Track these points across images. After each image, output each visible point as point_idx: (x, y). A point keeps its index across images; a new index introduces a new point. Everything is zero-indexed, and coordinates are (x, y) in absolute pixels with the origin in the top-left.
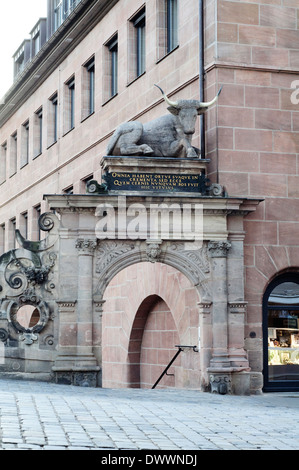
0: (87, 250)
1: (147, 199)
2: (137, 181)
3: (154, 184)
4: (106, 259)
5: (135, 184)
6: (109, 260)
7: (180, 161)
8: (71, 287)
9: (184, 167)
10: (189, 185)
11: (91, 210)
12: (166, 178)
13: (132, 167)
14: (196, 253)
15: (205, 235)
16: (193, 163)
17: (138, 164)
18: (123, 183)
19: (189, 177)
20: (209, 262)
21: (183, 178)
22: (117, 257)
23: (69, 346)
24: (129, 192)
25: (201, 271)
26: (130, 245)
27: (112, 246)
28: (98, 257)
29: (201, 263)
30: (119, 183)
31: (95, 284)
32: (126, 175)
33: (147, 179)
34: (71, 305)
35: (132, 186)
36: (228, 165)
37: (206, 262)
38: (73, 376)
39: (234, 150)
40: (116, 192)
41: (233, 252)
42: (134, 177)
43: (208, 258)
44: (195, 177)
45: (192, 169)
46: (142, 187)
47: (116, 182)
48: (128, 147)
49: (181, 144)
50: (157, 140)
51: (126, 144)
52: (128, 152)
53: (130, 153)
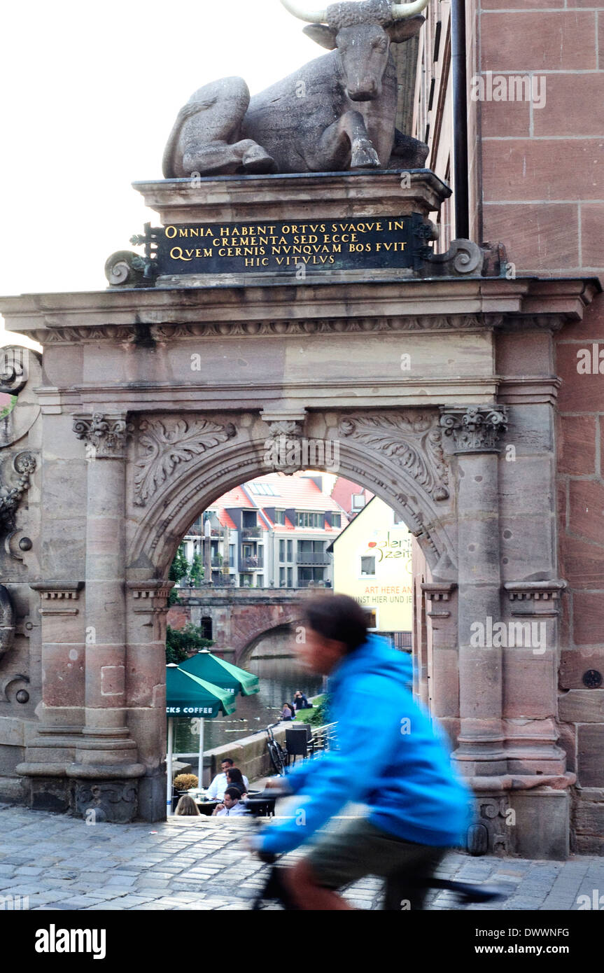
0: (103, 442)
1: (251, 295)
2: (233, 245)
3: (279, 252)
4: (160, 468)
5: (229, 255)
6: (169, 470)
7: (345, 178)
8: (71, 547)
9: (360, 196)
10: (378, 247)
11: (110, 333)
12: (314, 231)
13: (215, 208)
14: (408, 443)
15: (428, 391)
16: (381, 182)
17: (231, 197)
18: (195, 252)
19: (378, 224)
20: (446, 469)
21: (361, 227)
22: (189, 461)
23: (66, 708)
24: (209, 276)
25: (425, 495)
26: (224, 427)
27: (175, 432)
28: (139, 463)
29: (425, 470)
30: (185, 255)
31: (132, 537)
32: (202, 230)
33: (261, 238)
34: (70, 595)
35: (219, 259)
36: (513, 183)
37: (438, 468)
38: (73, 791)
39: (532, 137)
40: (173, 280)
41: (519, 437)
42: (225, 233)
43: (444, 455)
44: (396, 223)
45: (384, 202)
46: (247, 262)
47: (176, 253)
48: (200, 152)
49: (341, 131)
50: (295, 124)
51: (195, 144)
52: (200, 165)
53: (206, 168)
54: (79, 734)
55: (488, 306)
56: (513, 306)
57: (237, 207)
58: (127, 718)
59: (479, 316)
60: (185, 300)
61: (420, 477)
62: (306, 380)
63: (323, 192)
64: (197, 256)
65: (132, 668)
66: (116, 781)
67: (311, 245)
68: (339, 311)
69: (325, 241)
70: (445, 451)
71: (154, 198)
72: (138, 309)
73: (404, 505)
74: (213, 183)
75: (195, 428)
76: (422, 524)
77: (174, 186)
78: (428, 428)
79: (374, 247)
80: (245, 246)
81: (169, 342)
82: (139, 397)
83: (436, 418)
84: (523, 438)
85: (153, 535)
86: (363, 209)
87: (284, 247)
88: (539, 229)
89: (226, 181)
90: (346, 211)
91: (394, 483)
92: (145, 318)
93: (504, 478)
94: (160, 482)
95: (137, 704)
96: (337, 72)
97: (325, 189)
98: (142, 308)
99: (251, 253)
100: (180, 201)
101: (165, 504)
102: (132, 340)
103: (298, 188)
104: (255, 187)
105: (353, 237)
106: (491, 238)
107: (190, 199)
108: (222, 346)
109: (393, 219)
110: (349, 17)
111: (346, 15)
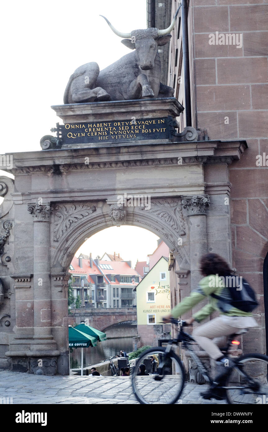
0: (40, 215)
1: (102, 151)
2: (94, 131)
3: (113, 134)
4: (64, 225)
5: (92, 135)
6: (68, 226)
7: (140, 102)
8: (27, 260)
9: (146, 109)
10: (154, 130)
11: (43, 169)
12: (127, 124)
13: (86, 116)
14: (168, 212)
15: (176, 190)
16: (155, 103)
17: (92, 111)
18: (78, 135)
19: (154, 121)
20: (185, 222)
21: (147, 122)
22: (76, 222)
23: (26, 328)
24: (84, 144)
25: (176, 234)
26: (91, 207)
27: (70, 210)
28: (56, 223)
29: (176, 223)
30: (73, 136)
31: (53, 255)
32: (80, 125)
33: (105, 128)
34: (27, 280)
35: (88, 137)
36: (209, 103)
37: (181, 222)
38: (29, 363)
39: (217, 85)
40: (69, 146)
41: (215, 208)
42: (90, 127)
43: (184, 217)
44: (161, 120)
45: (156, 112)
46: (99, 138)
47: (70, 135)
48: (79, 93)
49: (138, 82)
50: (118, 81)
51: (77, 89)
52: (79, 98)
53: (81, 99)
54: (32, 339)
55: (200, 153)
56: (211, 153)
57: (95, 115)
58: (52, 331)
59: (197, 158)
60: (74, 154)
61: (174, 226)
62: (125, 186)
63: (131, 108)
65: (54, 310)
66: (48, 358)
67: (126, 130)
68: (138, 157)
69: (132, 129)
70: (184, 215)
71: (60, 112)
72: (54, 158)
73: (167, 238)
74: (85, 105)
75: (79, 208)
76: (175, 246)
77: (69, 107)
78: (176, 206)
79: (152, 131)
80: (99, 131)
81: (67, 172)
82: (55, 195)
83: (180, 201)
84: (216, 209)
85: (62, 254)
86: (148, 115)
87: (115, 132)
88: (221, 122)
89: (90, 104)
90: (141, 116)
91: (163, 229)
92: (57, 162)
93: (209, 226)
94: (64, 231)
95: (56, 325)
96: (136, 59)
98: (56, 158)
99: (101, 134)
100: (71, 113)
101: (67, 240)
102: (52, 172)
103: (120, 106)
104: (102, 106)
105: (144, 127)
106: (201, 126)
107: (76, 112)
108: (89, 173)
109: (160, 119)
110: (140, 35)
111: (139, 34)
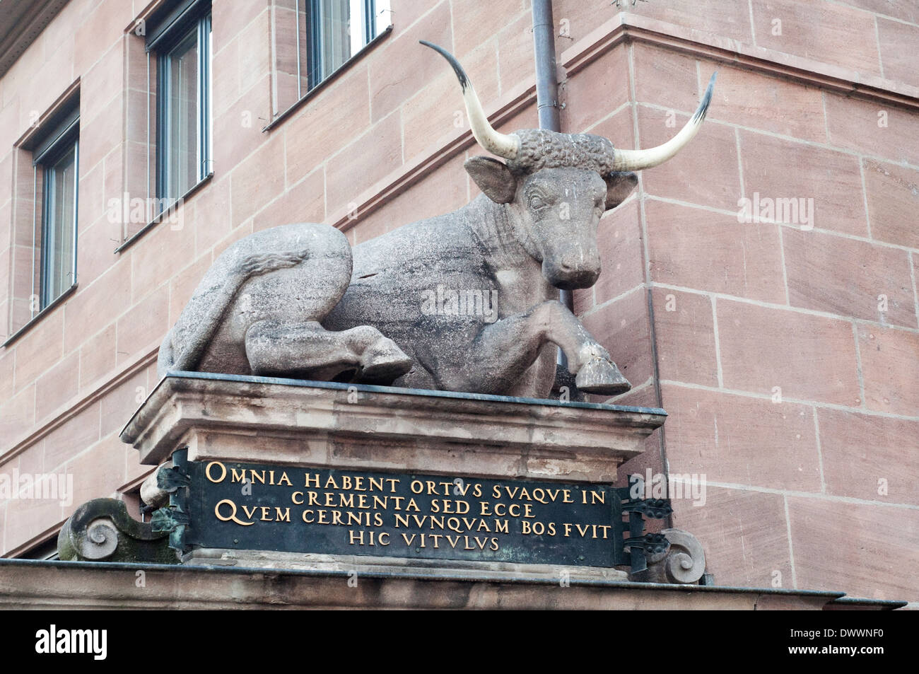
5: (320, 521)
7: (534, 409)
9: (550, 441)
10: (568, 530)
13: (299, 437)
17: (338, 419)
18: (259, 512)
19: (565, 491)
21: (539, 494)
24: (288, 555)
30: (241, 514)
32: (272, 473)
33: (376, 498)
35: (302, 529)
36: (703, 453)
39: (721, 389)
44: (594, 493)
45: (579, 457)
46: (352, 537)
47: (226, 510)
48: (288, 336)
51: (274, 321)
52: (287, 358)
53: (296, 364)
63: (490, 428)
64: (264, 518)
67: (459, 516)
69: (483, 513)
71: (201, 406)
74: (316, 392)
77: (246, 388)
79: (560, 529)
80: (349, 508)
86: (543, 465)
87: (415, 517)
88: (742, 528)
90: (517, 464)
97: (495, 423)
99: (359, 521)
100: (245, 417)
103: (454, 416)
104: (383, 405)
105: (527, 510)
107: (266, 415)
109: (589, 485)
110: (557, 153)
111: (552, 148)
